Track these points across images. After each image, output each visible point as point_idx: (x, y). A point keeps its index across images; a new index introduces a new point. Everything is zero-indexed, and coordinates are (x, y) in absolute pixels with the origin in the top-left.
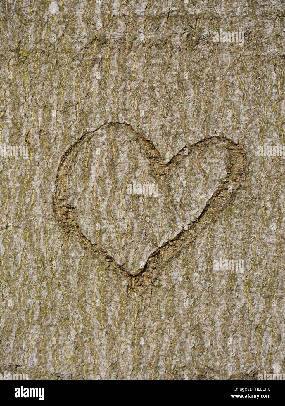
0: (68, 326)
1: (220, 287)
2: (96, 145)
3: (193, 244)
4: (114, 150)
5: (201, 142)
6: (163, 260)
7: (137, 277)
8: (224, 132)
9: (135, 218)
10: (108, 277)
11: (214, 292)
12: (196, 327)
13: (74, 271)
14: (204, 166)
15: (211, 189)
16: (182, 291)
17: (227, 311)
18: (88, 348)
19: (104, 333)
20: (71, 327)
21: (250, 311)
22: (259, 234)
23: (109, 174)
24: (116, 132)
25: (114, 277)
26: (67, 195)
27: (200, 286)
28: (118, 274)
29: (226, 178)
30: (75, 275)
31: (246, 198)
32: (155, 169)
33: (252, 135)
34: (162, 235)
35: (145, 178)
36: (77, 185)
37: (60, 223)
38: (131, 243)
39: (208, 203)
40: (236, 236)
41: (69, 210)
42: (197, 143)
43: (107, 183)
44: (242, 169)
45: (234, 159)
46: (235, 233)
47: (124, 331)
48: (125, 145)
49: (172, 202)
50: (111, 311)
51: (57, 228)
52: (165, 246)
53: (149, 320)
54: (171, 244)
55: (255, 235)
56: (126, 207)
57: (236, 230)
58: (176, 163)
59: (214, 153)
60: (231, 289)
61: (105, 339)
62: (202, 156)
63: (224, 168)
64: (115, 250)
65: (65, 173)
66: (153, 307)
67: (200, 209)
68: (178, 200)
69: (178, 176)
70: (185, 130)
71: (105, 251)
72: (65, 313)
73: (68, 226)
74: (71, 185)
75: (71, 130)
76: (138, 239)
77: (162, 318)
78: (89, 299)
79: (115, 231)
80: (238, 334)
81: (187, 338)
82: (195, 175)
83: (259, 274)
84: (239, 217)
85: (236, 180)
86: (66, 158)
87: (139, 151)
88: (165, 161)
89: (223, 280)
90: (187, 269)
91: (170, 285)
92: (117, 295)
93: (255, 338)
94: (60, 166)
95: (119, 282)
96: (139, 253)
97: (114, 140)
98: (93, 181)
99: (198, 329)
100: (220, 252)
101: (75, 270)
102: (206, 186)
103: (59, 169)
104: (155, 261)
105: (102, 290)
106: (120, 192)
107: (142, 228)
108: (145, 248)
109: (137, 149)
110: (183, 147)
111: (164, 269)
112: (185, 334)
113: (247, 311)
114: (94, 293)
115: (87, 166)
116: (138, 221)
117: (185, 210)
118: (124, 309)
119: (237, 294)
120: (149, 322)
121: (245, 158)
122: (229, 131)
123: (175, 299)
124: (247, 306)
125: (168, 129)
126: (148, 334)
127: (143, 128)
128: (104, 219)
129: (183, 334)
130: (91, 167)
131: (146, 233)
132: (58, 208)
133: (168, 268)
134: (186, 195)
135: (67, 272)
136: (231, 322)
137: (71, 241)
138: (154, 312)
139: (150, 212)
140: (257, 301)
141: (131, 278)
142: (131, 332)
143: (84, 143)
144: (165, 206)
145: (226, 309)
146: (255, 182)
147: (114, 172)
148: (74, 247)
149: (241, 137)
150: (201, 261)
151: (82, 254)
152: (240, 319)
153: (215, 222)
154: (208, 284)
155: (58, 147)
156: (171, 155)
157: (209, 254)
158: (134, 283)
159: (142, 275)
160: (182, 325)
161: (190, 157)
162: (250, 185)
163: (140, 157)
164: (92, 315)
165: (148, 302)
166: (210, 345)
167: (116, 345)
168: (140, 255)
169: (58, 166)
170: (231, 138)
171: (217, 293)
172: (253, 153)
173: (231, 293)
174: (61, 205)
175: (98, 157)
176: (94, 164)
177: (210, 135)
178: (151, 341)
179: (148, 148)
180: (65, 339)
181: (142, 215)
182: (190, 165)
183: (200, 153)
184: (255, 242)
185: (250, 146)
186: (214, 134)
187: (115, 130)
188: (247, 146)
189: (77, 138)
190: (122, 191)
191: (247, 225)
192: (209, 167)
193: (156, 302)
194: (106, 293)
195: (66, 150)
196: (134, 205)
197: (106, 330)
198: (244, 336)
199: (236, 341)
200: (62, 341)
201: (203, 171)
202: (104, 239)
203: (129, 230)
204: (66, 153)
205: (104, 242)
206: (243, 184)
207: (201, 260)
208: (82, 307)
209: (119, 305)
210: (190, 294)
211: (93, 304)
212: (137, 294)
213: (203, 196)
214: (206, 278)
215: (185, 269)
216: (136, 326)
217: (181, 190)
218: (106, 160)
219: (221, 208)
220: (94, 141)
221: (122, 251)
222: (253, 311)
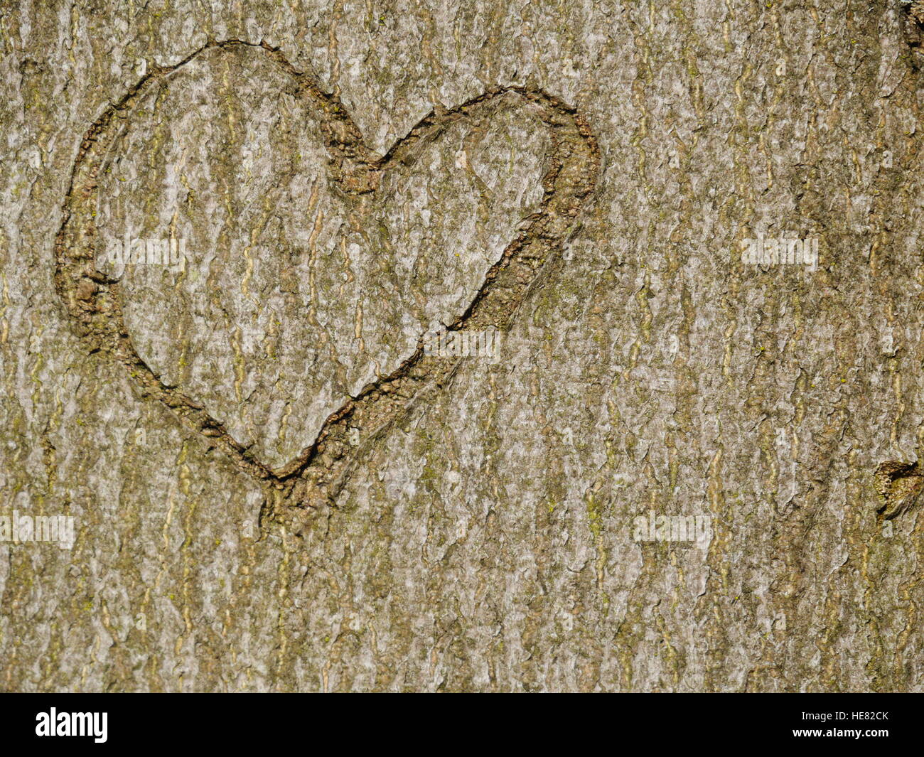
0: (87, 621)
1: (520, 514)
2: (182, 104)
3: (447, 389)
4: (231, 118)
5: (475, 101)
6: (364, 433)
7: (290, 482)
8: (538, 76)
9: (288, 314)
10: (208, 480)
11: (503, 528)
12: (451, 626)
13: (110, 461)
14: (481, 169)
15: (498, 236)
16: (415, 523)
17: (538, 584)
18: (144, 684)
19: (192, 641)
20: (96, 623)
21: (600, 584)
22: (628, 364)
23: (218, 187)
24: (239, 69)
25: (225, 481)
26: (96, 244)
27: (464, 510)
28: (236, 473)
29: (542, 204)
30: (114, 474)
31: (596, 262)
32: (344, 175)
33: (614, 86)
34: (361, 361)
35: (316, 201)
36: (124, 218)
37: (73, 323)
38: (273, 385)
39: (490, 275)
40: (564, 369)
41: (101, 287)
42: (464, 105)
43: (209, 211)
44: (585, 181)
45: (565, 151)
46: (563, 362)
47: (247, 636)
48: (262, 106)
49: (390, 269)
50: (212, 579)
51: (65, 340)
52: (369, 393)
53: (318, 606)
54: (386, 387)
55: (618, 369)
56: (261, 281)
57: (566, 352)
58: (403, 159)
59: (510, 134)
60: (551, 521)
61: (192, 658)
62: (477, 141)
63: (537, 176)
64: (229, 404)
65: (91, 183)
66: (332, 567)
67: (469, 292)
68: (408, 263)
69: (410, 196)
70: (430, 69)
71: (199, 405)
72: (81, 583)
73: (96, 334)
74: (109, 216)
75: (111, 61)
76: (294, 374)
77: (356, 600)
78: (152, 543)
79: (229, 349)
80: (566, 649)
81: (424, 658)
82: (455, 194)
83: (628, 478)
84: (575, 316)
85: (567, 210)
86: (95, 141)
87: (303, 124)
88: (372, 154)
89: (529, 495)
90: (430, 461)
91: (382, 507)
92: (231, 534)
93: (614, 661)
94: (77, 162)
95: (236, 496)
96: (295, 413)
97: (232, 93)
98: (169, 207)
99: (457, 634)
100: (522, 415)
101: (115, 460)
102: (486, 226)
103: (74, 172)
104: (341, 437)
105: (191, 518)
106: (246, 238)
107: (305, 343)
108: (314, 398)
109: (298, 117)
110: (424, 114)
111: (366, 458)
112: (420, 648)
113: (593, 582)
114: (166, 526)
115: (155, 164)
116: (296, 322)
117: (425, 294)
118: (251, 573)
119: (565, 535)
120: (320, 612)
121: (595, 149)
122: (551, 74)
123: (394, 546)
124: (592, 568)
125: (383, 63)
126: (316, 646)
127: (314, 61)
128: (198, 314)
129: (413, 646)
130: (167, 167)
131: (317, 356)
132: (69, 282)
133: (376, 457)
134: (429, 250)
135: (91, 463)
136: (549, 613)
137: (103, 375)
138: (333, 583)
139: (330, 297)
140: (621, 556)
141: (273, 485)
142: (267, 638)
143: (147, 97)
144: (372, 279)
145: (535, 577)
146: (621, 218)
147: (231, 182)
148: (113, 395)
149: (585, 91)
150: (469, 439)
151: (135, 414)
152: (572, 606)
153: (510, 328)
154: (486, 504)
155: (73, 108)
156: (391, 136)
157: (490, 421)
158: (278, 500)
159: (304, 476)
160: (413, 620)
161: (443, 145)
162: (607, 225)
163: (303, 140)
164: (158, 590)
165: (318, 552)
166: (488, 681)
167: (224, 676)
168: (299, 419)
169: (72, 163)
170: (556, 93)
171: (511, 530)
172: (617, 138)
173: (549, 532)
174: (78, 273)
175: (187, 139)
176: (175, 159)
177: (500, 84)
178: (322, 665)
179: (327, 117)
180: (78, 656)
181: (305, 304)
182: (444, 167)
183: (472, 133)
184: (617, 388)
185: (609, 116)
186: (512, 80)
187: (236, 62)
188: (600, 115)
189: (128, 84)
190: (251, 235)
191: (595, 338)
192: (494, 173)
193: (339, 553)
194: (199, 525)
195: (95, 118)
196: (284, 276)
197: (196, 632)
198: (584, 655)
199: (562, 669)
200: (69, 662)
201: (479, 184)
202: (197, 370)
203: (268, 348)
204: (96, 125)
205: (198, 380)
206: (587, 224)
207: (468, 437)
208: (131, 565)
209: (236, 562)
210: (437, 532)
211: (161, 558)
212: (288, 530)
213: (477, 256)
214: (481, 489)
215: (423, 461)
216: (281, 621)
217: (415, 236)
218: (209, 149)
219: (525, 289)
220: (176, 94)
221: (248, 407)
222: (610, 582)
